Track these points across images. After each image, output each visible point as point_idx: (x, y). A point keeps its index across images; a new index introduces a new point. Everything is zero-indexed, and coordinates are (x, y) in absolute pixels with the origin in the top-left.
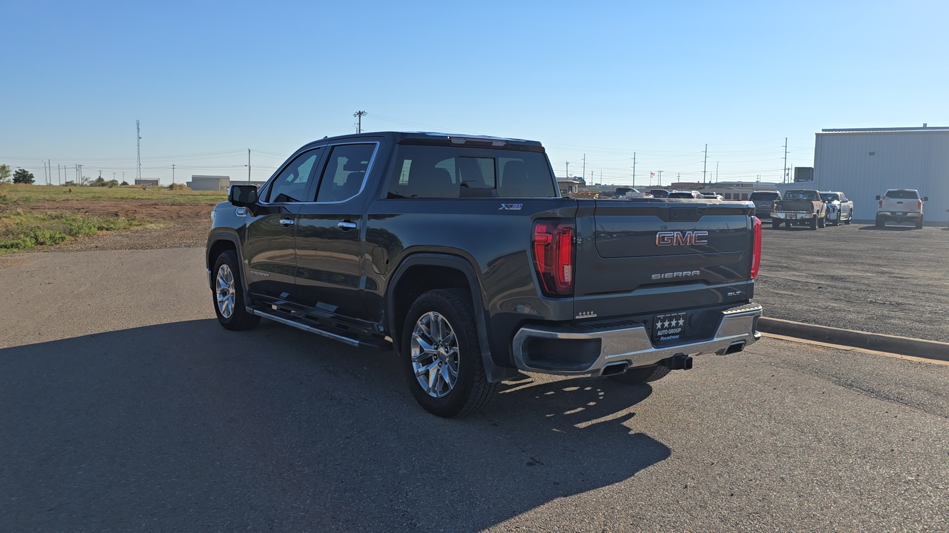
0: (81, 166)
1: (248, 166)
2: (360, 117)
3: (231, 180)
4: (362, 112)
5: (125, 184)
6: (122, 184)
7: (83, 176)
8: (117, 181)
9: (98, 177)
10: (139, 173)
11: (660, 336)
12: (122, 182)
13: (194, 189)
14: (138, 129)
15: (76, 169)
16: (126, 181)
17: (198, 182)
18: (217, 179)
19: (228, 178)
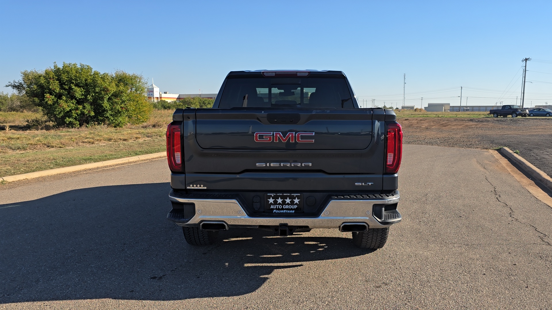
0: (374, 100)
1: (460, 97)
2: (526, 62)
3: (451, 105)
4: (528, 59)
5: (397, 108)
6: (396, 109)
7: (375, 105)
8: (393, 108)
9: (384, 106)
10: (404, 103)
11: (273, 209)
12: (396, 108)
13: (427, 111)
14: (405, 78)
15: (372, 102)
16: (398, 107)
17: (431, 107)
18: (442, 105)
19: (449, 104)
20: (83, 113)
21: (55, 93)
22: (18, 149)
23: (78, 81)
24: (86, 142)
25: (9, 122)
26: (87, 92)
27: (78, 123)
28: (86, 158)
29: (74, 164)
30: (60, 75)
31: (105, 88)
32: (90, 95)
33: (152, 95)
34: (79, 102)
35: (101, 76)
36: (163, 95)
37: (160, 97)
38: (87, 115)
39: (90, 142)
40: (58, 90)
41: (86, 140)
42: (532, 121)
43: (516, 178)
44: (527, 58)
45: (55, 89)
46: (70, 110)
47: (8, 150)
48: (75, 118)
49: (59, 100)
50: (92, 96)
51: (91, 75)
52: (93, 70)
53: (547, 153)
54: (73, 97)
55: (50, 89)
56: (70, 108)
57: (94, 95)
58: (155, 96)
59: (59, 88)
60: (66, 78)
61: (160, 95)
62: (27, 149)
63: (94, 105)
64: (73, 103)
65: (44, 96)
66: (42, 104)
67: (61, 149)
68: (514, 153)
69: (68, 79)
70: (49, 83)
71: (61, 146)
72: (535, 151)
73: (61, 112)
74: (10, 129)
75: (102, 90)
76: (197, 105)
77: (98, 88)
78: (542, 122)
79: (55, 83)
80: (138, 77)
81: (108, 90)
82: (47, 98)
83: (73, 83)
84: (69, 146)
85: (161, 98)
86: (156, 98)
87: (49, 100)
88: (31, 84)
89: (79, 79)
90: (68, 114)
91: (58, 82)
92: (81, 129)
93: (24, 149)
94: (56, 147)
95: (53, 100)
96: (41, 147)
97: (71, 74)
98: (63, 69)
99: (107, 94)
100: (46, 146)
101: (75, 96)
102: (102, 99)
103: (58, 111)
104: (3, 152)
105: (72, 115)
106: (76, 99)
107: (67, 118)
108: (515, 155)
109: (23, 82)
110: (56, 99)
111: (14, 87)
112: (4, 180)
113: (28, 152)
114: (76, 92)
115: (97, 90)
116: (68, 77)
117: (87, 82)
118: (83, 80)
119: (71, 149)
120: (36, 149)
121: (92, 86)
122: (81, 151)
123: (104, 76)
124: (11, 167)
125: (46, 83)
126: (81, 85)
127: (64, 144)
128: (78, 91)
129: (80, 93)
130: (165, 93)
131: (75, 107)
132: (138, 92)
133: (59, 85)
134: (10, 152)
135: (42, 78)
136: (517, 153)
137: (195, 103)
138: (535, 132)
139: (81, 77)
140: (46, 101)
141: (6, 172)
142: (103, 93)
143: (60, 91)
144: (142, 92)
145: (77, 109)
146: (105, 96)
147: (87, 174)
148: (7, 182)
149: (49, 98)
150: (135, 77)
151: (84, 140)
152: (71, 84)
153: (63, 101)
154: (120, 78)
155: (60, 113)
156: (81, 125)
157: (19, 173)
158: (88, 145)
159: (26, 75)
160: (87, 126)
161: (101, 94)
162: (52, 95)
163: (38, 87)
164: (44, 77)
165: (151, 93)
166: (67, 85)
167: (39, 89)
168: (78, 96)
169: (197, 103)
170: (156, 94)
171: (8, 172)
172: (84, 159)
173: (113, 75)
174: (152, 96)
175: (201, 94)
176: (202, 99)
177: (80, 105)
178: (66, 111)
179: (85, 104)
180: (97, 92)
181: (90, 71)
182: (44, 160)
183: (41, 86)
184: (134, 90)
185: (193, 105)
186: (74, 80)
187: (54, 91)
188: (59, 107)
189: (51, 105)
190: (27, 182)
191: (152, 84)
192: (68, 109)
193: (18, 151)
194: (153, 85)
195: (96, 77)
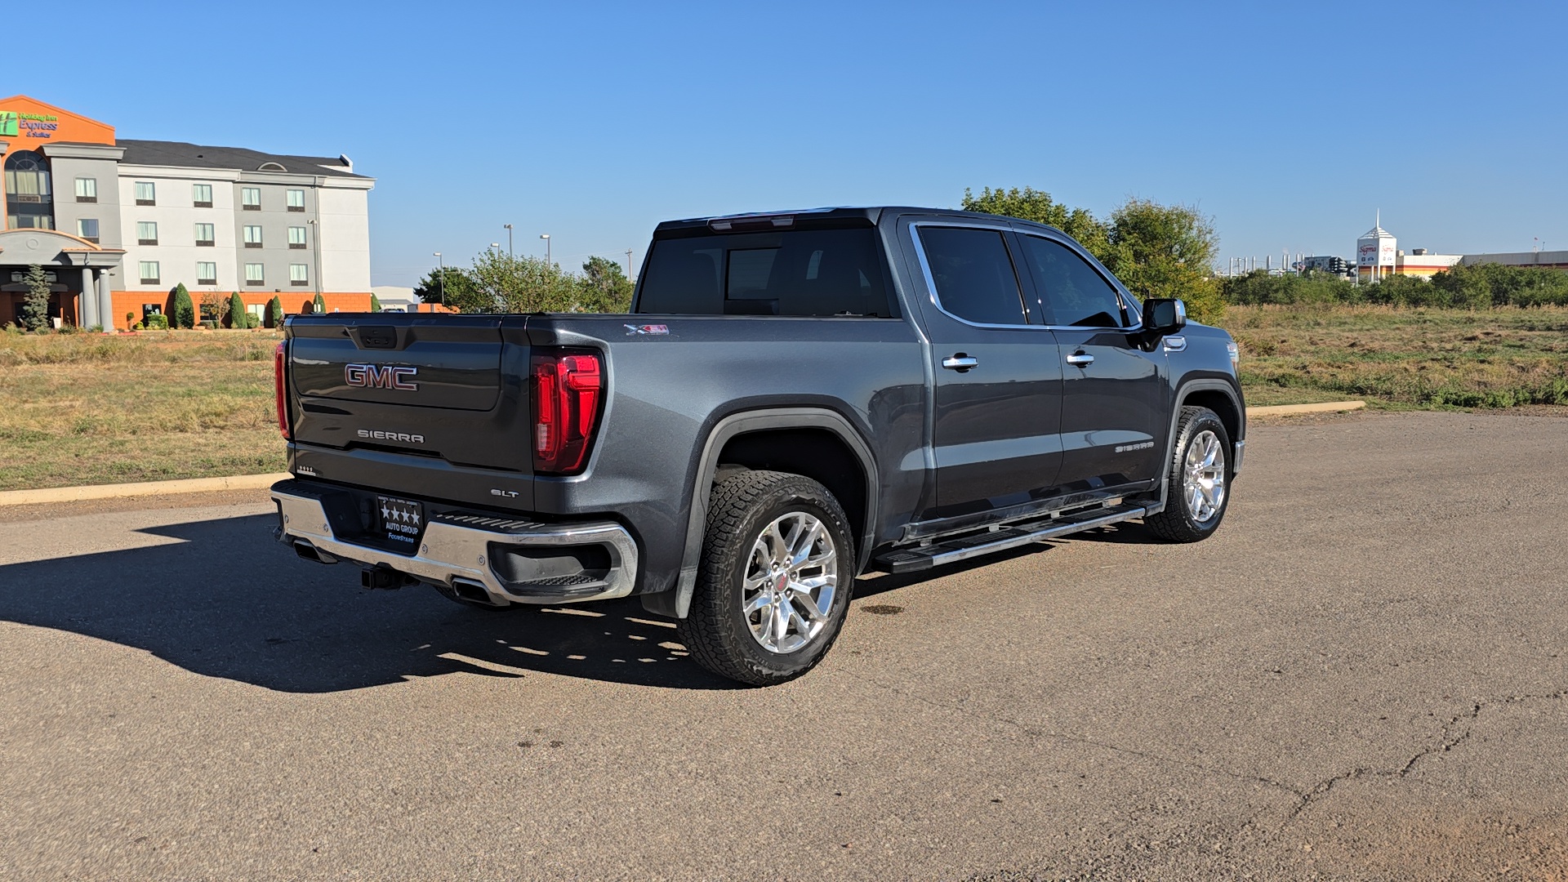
11: (389, 530)
33: (1373, 259)
36: (1409, 260)
37: (1397, 267)
58: (1381, 262)
61: (1400, 258)
76: (1483, 290)
85: (1400, 267)
86: (1384, 269)
130: (1417, 252)
137: (1477, 284)
165: (1369, 254)
169: (1483, 282)
170: (1387, 255)
174: (1373, 264)
175: (1538, 253)
176: (1507, 270)
185: (1467, 288)
191: (1376, 228)
194: (1379, 228)
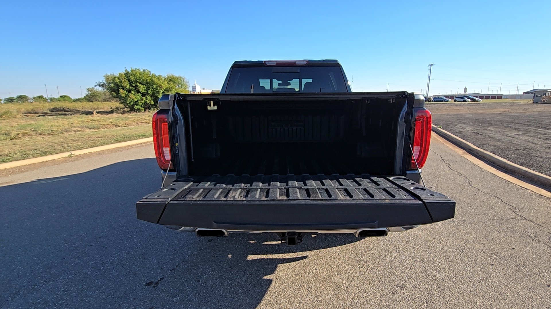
2: (431, 66)
20: (146, 102)
21: (126, 89)
22: (94, 128)
23: (141, 80)
24: (144, 123)
25: (101, 109)
26: (148, 88)
27: (143, 109)
28: (140, 135)
29: (130, 140)
30: (129, 77)
31: (160, 85)
32: (150, 90)
33: (195, 90)
34: (143, 95)
35: (157, 77)
36: (203, 90)
38: (149, 103)
39: (146, 123)
40: (128, 87)
41: (144, 121)
42: (436, 105)
43: (450, 147)
44: (432, 64)
45: (126, 86)
46: (137, 101)
47: (86, 129)
48: (141, 106)
49: (129, 94)
50: (152, 91)
51: (150, 77)
52: (151, 73)
53: (461, 128)
54: (139, 92)
55: (123, 86)
56: (137, 99)
57: (152, 90)
58: (197, 91)
59: (129, 86)
60: (133, 79)
61: (200, 90)
62: (100, 129)
63: (154, 97)
64: (139, 96)
65: (119, 91)
66: (118, 97)
67: (125, 128)
68: (438, 127)
69: (134, 79)
70: (121, 82)
71: (125, 126)
72: (451, 125)
73: (131, 101)
74: (97, 113)
75: (158, 87)
77: (155, 85)
78: (443, 105)
79: (126, 82)
80: (182, 78)
81: (162, 87)
82: (121, 92)
83: (138, 82)
84: (131, 126)
85: (201, 92)
87: (122, 94)
88: (110, 83)
89: (142, 79)
90: (136, 103)
91: (128, 81)
92: (145, 113)
93: (98, 128)
94: (122, 126)
95: (125, 93)
96: (111, 126)
97: (136, 76)
98: (131, 73)
99: (162, 90)
100: (114, 126)
101: (140, 91)
102: (158, 93)
103: (129, 101)
104: (82, 131)
105: (139, 104)
106: (141, 93)
107: (136, 106)
108: (439, 128)
109: (105, 82)
110: (127, 93)
111: (100, 86)
112: (72, 154)
113: (101, 130)
114: (141, 88)
115: (155, 86)
116: (134, 78)
117: (147, 81)
118: (145, 80)
119: (132, 128)
120: (107, 128)
121: (151, 84)
122: (138, 129)
123: (159, 77)
124: (81, 143)
125: (120, 82)
126: (144, 83)
127: (127, 124)
128: (141, 87)
129: (143, 89)
131: (140, 99)
132: (183, 88)
133: (129, 83)
134: (87, 130)
135: (116, 78)
136: (440, 128)
138: (443, 112)
139: (143, 78)
140: (120, 94)
141: (76, 147)
142: (159, 88)
143: (130, 87)
144: (185, 88)
145: (142, 100)
146: (160, 91)
147: (137, 147)
148: (75, 155)
149: (122, 92)
150: (180, 78)
151: (142, 121)
152: (136, 82)
153: (132, 94)
154: (170, 78)
155: (130, 103)
156: (145, 110)
157: (86, 147)
158: (145, 125)
159: (107, 78)
160: (150, 111)
161: (158, 89)
162: (125, 90)
163: (114, 84)
164: (118, 78)
166: (134, 83)
167: (115, 86)
168: (142, 91)
171: (77, 147)
172: (138, 136)
173: (165, 77)
177: (144, 97)
178: (134, 101)
179: (147, 96)
180: (155, 88)
181: (149, 74)
182: (109, 136)
183: (116, 84)
184: (180, 87)
186: (138, 80)
187: (125, 88)
188: (130, 98)
189: (124, 97)
190: (91, 155)
191: (195, 84)
192: (136, 100)
193: (93, 130)
195: (153, 78)
